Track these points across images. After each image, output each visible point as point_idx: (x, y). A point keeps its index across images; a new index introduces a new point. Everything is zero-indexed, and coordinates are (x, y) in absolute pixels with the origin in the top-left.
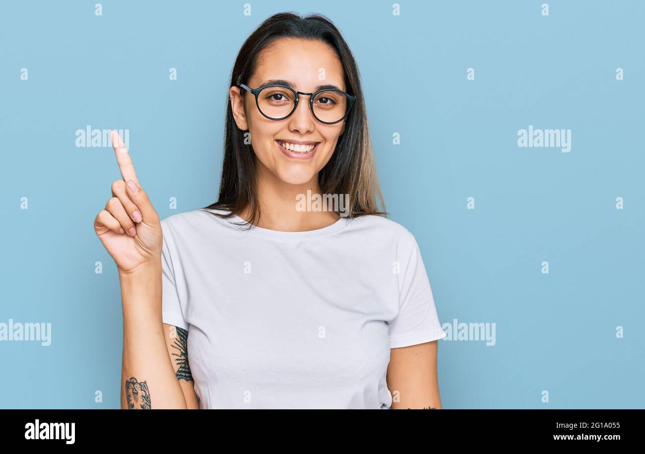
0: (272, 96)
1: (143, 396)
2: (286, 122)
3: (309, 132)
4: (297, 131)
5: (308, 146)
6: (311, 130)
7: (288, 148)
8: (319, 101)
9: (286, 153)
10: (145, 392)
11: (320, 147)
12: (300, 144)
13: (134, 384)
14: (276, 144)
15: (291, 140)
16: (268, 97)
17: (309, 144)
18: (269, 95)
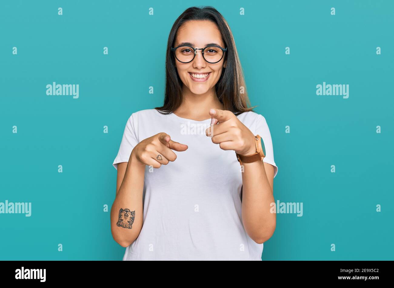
0: (185, 50)
1: (131, 217)
2: (191, 63)
3: (203, 68)
4: (196, 68)
5: (204, 75)
6: (204, 66)
7: (194, 76)
8: (209, 52)
9: (193, 79)
10: (133, 216)
11: (211, 74)
12: (199, 74)
13: (127, 212)
14: (188, 74)
15: (195, 73)
16: (182, 51)
17: (204, 74)
18: (183, 50)
